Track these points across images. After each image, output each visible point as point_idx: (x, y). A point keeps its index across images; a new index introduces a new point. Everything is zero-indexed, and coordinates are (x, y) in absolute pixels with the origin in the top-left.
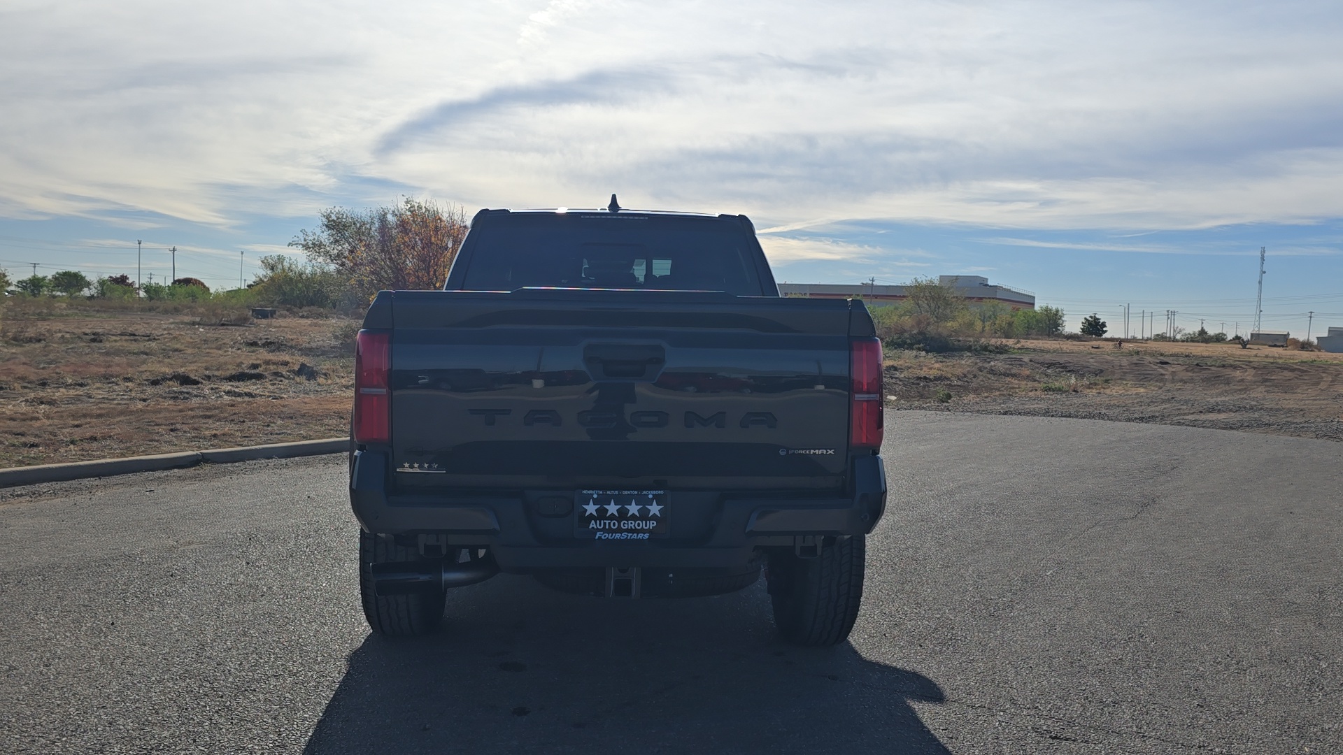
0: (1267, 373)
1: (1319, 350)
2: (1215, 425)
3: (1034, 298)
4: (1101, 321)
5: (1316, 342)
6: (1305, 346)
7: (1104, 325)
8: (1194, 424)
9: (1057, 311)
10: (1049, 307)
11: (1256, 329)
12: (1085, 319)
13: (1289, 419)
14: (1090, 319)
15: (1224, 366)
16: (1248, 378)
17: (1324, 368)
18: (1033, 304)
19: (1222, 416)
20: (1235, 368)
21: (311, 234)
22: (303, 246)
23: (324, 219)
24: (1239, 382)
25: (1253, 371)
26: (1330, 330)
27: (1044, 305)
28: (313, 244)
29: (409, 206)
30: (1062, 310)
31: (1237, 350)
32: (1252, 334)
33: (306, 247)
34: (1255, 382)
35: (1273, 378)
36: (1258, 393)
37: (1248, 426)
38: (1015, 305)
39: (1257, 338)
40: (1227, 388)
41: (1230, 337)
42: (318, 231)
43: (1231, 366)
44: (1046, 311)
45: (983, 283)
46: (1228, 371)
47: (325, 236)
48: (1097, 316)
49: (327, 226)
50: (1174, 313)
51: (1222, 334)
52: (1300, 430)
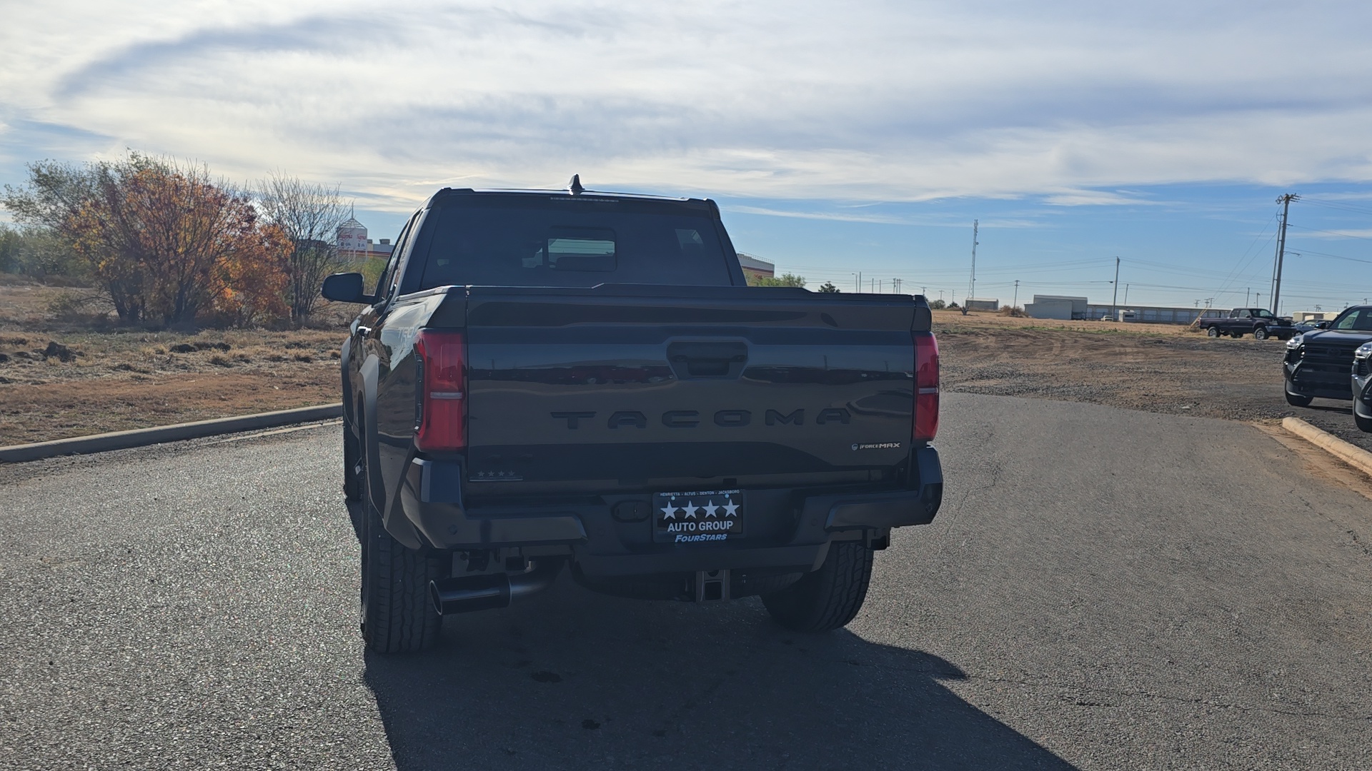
0: (1006, 338)
1: (1027, 316)
2: (991, 391)
3: (773, 266)
4: (836, 289)
5: (1023, 308)
6: (1015, 312)
8: (972, 390)
9: (799, 279)
10: (792, 275)
11: (971, 296)
12: (822, 287)
13: (1048, 384)
14: (826, 287)
15: (966, 333)
16: (991, 344)
17: (1049, 334)
18: (773, 272)
19: (992, 383)
20: (977, 335)
21: (17, 190)
22: (8, 203)
23: (33, 174)
24: (984, 348)
25: (993, 339)
26: (1036, 298)
27: (787, 274)
28: (21, 202)
29: (136, 161)
30: (804, 279)
31: (957, 317)
32: (967, 301)
33: (12, 205)
34: (998, 348)
35: (1012, 344)
36: (1004, 358)
37: (1019, 392)
38: (760, 274)
39: (971, 306)
40: (976, 354)
41: (947, 304)
42: (25, 186)
43: (973, 333)
44: (789, 279)
46: (972, 338)
47: (34, 193)
48: (833, 285)
49: (37, 181)
51: (941, 301)
52: (1064, 395)
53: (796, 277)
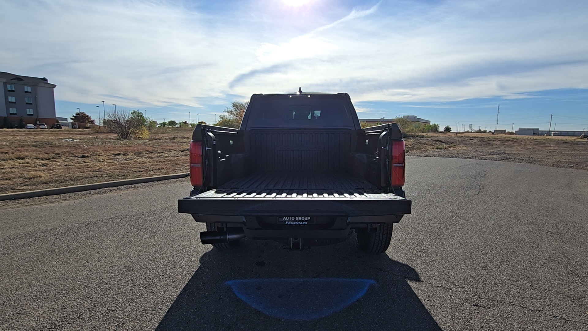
0: (504, 141)
1: (516, 135)
2: (492, 159)
3: (430, 121)
4: (450, 127)
5: (515, 132)
6: (512, 133)
7: (451, 129)
8: (486, 159)
9: (438, 125)
11: (497, 129)
12: (445, 127)
13: (516, 157)
15: (490, 140)
16: (498, 144)
17: (521, 140)
18: (430, 123)
19: (494, 156)
20: (494, 141)
21: (229, 108)
22: (227, 112)
23: (232, 104)
24: (496, 145)
25: (500, 142)
26: (519, 129)
27: (434, 123)
28: (230, 111)
31: (491, 135)
32: (495, 131)
33: (228, 112)
34: (501, 145)
35: (506, 143)
36: (502, 148)
37: (503, 159)
38: (426, 124)
39: (496, 132)
40: (492, 147)
41: (488, 131)
42: (231, 108)
43: (492, 140)
45: (415, 117)
46: (492, 142)
47: (233, 109)
48: (449, 126)
49: (233, 106)
50: (471, 125)
51: (486, 130)
52: (521, 161)
53: (437, 124)
